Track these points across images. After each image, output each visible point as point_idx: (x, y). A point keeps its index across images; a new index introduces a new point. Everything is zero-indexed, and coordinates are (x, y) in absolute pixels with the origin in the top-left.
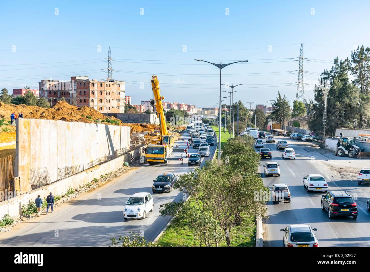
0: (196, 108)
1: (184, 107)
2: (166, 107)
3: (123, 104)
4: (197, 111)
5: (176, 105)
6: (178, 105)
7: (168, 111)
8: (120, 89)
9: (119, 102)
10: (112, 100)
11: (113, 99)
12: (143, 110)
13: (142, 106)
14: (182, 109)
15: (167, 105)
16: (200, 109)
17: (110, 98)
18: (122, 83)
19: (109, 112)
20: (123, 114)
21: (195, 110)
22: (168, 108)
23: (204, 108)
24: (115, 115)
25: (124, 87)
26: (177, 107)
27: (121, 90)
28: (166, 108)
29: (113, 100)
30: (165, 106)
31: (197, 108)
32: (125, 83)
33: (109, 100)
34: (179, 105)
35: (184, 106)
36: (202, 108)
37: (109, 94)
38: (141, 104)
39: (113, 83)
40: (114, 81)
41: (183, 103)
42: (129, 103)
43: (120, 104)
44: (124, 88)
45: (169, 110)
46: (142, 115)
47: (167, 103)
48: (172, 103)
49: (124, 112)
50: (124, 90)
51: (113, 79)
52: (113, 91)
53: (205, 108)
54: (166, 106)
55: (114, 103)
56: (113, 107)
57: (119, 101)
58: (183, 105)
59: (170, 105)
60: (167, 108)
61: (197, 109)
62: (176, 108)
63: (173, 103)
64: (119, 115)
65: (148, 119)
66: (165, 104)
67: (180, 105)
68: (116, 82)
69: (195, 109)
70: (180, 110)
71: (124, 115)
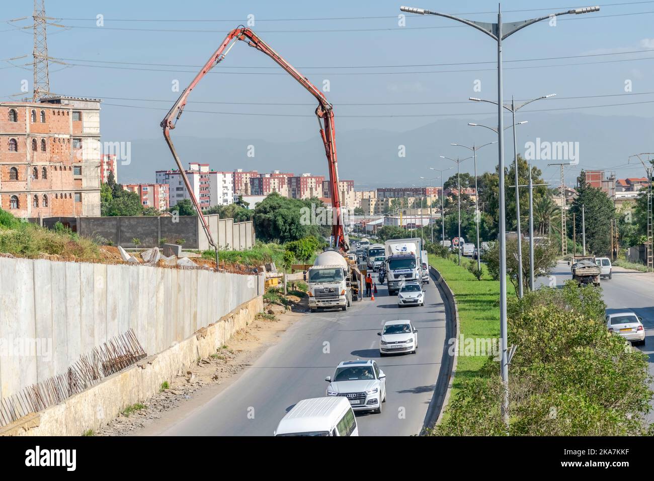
0: (355, 191)
1: (311, 189)
2: (246, 190)
3: (96, 184)
4: (359, 200)
5: (282, 182)
6: (290, 179)
7: (258, 205)
8: (82, 127)
9: (78, 177)
10: (56, 169)
11: (58, 165)
12: (162, 203)
13: (161, 190)
14: (306, 195)
15: (248, 181)
16: (372, 193)
17: (48, 163)
18: (90, 105)
19: (45, 213)
20: (96, 219)
21: (353, 197)
22: (252, 194)
23: (384, 191)
24: (70, 224)
25: (98, 119)
26: (285, 186)
27: (86, 131)
28: (247, 195)
29: (58, 168)
30: (244, 187)
31: (361, 189)
32: (98, 105)
33: (44, 168)
34: (294, 180)
35: (312, 183)
36: (378, 190)
37: (44, 149)
38: (154, 183)
39: (55, 106)
40: (58, 101)
41: (309, 175)
42: (111, 177)
43: (85, 184)
44: (98, 125)
45: (260, 199)
46: (166, 222)
47: (248, 176)
48: (268, 176)
49: (97, 213)
50: (96, 131)
51: (55, 93)
52: (56, 136)
53: (390, 190)
54: (246, 184)
55: (62, 181)
56: (59, 196)
57: (81, 174)
58: (309, 180)
59: (261, 180)
60: (249, 191)
61: (359, 194)
62: (284, 192)
63: (271, 175)
64: (83, 225)
65: (191, 234)
66: (244, 180)
67: (298, 179)
68: (66, 102)
69: (352, 193)
70: (298, 197)
71: (101, 225)
